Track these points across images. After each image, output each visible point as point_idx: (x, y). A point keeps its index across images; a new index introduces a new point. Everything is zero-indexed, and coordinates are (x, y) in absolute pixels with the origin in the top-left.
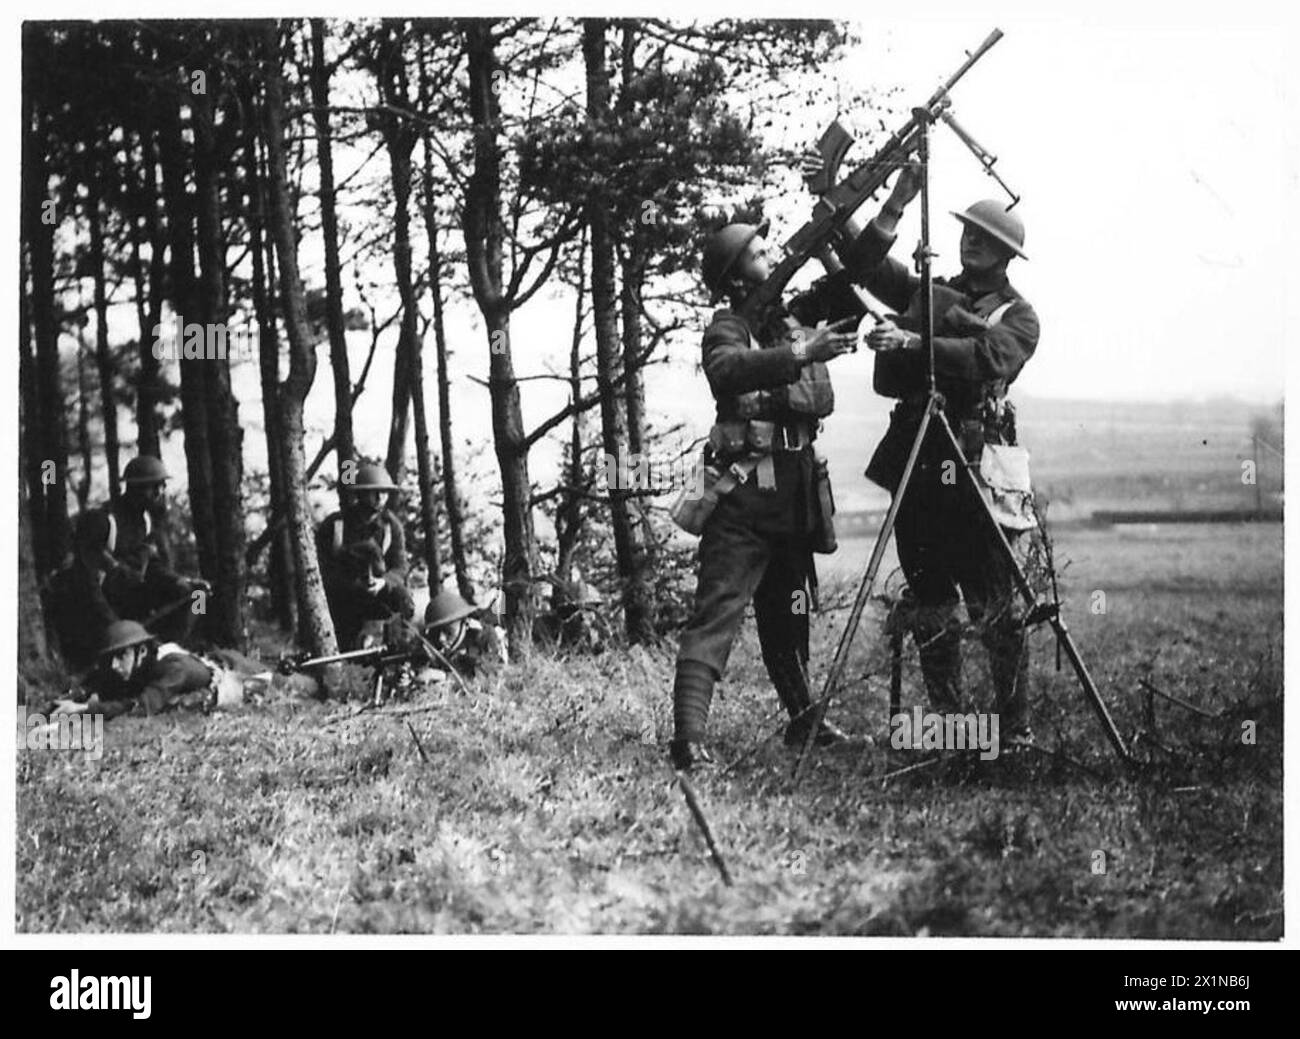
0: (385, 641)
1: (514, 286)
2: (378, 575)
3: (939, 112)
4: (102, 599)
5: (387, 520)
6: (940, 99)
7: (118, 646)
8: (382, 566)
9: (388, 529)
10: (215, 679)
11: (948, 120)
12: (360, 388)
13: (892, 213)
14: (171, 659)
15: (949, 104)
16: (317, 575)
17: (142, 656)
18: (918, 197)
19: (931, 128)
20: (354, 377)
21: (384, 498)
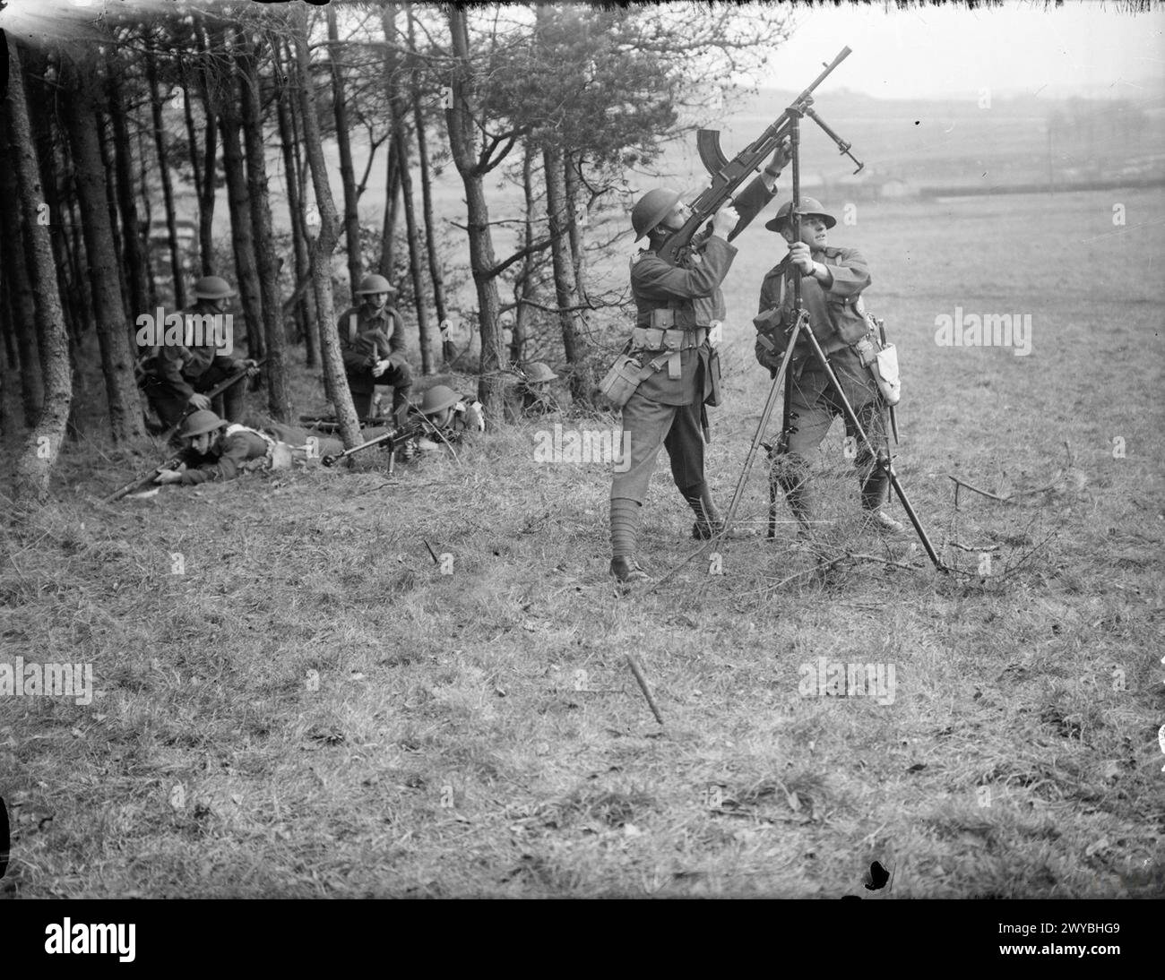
0: (395, 427)
1: (486, 155)
2: (383, 357)
3: (805, 109)
4: (179, 378)
5: (390, 314)
6: (805, 99)
7: (197, 433)
8: (387, 348)
9: (391, 319)
10: (270, 449)
11: (811, 114)
12: (362, 189)
13: (772, 173)
14: (235, 436)
15: (811, 102)
16: (344, 379)
17: (214, 437)
18: (790, 164)
19: (801, 121)
20: (358, 181)
21: (384, 299)
